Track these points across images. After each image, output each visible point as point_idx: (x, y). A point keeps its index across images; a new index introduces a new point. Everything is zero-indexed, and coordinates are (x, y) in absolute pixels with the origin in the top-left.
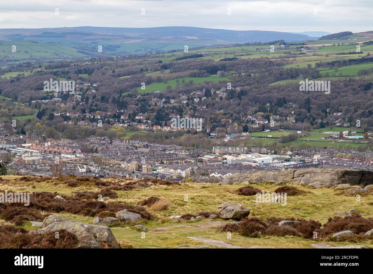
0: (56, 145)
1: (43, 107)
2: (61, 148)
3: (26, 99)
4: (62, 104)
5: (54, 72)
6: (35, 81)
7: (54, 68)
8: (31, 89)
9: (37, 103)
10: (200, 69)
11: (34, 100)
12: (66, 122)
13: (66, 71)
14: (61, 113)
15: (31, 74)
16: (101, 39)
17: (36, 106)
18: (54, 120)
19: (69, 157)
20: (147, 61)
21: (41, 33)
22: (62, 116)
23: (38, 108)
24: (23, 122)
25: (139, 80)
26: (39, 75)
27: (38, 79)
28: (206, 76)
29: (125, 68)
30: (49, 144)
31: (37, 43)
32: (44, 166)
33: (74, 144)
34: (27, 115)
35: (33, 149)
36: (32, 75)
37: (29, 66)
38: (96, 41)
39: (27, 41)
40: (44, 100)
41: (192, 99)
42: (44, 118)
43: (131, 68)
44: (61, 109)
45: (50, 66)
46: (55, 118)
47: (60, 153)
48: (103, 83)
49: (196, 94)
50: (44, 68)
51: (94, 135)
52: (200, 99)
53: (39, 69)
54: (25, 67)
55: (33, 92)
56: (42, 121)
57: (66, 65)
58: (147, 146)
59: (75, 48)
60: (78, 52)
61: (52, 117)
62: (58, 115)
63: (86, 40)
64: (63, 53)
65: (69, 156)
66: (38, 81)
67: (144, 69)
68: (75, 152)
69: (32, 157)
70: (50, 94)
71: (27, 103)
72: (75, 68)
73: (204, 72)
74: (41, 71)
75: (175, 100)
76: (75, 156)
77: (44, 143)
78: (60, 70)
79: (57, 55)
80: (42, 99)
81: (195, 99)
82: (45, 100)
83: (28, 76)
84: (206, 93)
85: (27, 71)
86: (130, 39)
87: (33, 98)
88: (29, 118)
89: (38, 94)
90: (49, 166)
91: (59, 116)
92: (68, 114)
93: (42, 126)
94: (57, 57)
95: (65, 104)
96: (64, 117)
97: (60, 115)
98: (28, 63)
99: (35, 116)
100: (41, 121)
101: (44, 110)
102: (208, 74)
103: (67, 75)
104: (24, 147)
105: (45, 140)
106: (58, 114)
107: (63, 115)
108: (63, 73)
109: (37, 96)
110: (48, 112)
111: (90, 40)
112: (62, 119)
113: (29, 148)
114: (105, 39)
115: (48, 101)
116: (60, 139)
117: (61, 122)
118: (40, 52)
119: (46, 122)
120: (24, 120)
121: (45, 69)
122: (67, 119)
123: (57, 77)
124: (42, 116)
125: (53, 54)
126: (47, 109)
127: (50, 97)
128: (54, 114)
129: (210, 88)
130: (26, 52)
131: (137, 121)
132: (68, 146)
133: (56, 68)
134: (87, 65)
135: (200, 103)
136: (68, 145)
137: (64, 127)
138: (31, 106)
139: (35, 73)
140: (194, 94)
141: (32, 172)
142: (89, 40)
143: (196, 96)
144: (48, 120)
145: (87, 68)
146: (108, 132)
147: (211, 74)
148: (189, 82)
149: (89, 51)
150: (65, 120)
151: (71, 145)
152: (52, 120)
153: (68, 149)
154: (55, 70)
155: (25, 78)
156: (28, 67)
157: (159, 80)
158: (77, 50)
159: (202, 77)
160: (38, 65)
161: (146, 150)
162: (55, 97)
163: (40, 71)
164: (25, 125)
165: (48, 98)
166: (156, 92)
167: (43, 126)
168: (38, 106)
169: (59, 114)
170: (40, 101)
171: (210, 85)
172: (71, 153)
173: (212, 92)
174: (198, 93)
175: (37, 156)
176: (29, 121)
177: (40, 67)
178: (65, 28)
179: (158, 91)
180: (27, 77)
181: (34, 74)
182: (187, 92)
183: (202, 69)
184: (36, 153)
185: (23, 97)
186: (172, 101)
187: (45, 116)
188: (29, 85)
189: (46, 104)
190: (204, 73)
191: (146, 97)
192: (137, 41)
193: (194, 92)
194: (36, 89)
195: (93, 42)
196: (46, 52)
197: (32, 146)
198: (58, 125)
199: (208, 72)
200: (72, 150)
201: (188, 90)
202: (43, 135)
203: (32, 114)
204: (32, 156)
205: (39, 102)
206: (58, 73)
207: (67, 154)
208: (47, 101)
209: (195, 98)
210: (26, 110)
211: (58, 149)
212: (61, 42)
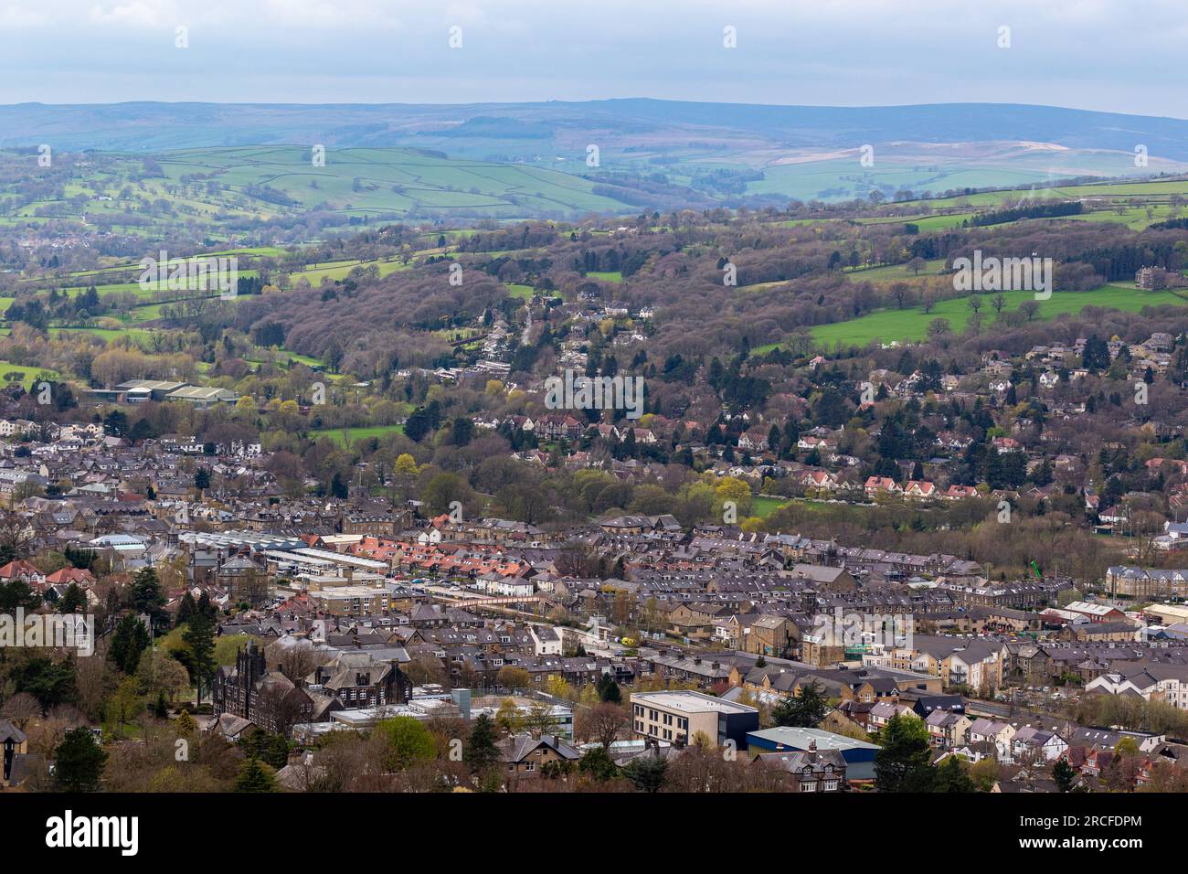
0: (461, 543)
1: (434, 392)
2: (476, 557)
3: (374, 362)
4: (511, 386)
5: (492, 262)
6: (416, 296)
7: (492, 249)
8: (398, 326)
9: (412, 378)
10: (1069, 260)
11: (403, 367)
12: (516, 456)
13: (539, 259)
14: (500, 418)
15: (402, 269)
16: (691, 145)
17: (409, 391)
18: (473, 446)
19: (506, 593)
20: (860, 224)
21: (462, 122)
22: (503, 430)
23: (415, 397)
24: (352, 452)
25: (822, 298)
26: (430, 274)
27: (428, 288)
28: (1091, 289)
29: (771, 252)
30: (435, 537)
31: (443, 156)
32: (392, 626)
33: (533, 539)
34: (369, 425)
35: (365, 556)
36: (405, 273)
37: (398, 237)
38: (670, 155)
39: (406, 149)
40: (443, 370)
41: (1032, 376)
42: (435, 437)
43: (794, 251)
44: (504, 402)
45: (477, 239)
46: (476, 438)
47: (472, 576)
48: (677, 306)
49: (1046, 356)
50: (453, 247)
51: (622, 507)
52: (1064, 375)
53: (437, 250)
54: (387, 241)
55: (404, 335)
56: (423, 448)
57: (540, 236)
58: (830, 558)
59: (585, 177)
60: (597, 192)
61: (463, 432)
62: (488, 425)
63: (632, 150)
64: (539, 195)
65: (506, 589)
66: (427, 294)
67: (842, 255)
68: (532, 572)
69: (350, 589)
70: (467, 347)
71: (374, 381)
72: (574, 249)
73: (1082, 271)
74: (441, 259)
75: (962, 377)
76: (531, 588)
77: (414, 534)
78: (515, 254)
79: (514, 202)
80: (435, 367)
81: (1043, 377)
82: (447, 369)
83: (390, 275)
84: (1087, 353)
85: (388, 257)
86: (801, 146)
87: (400, 360)
88: (375, 435)
89: (423, 346)
90: (409, 626)
91: (491, 430)
92: (528, 425)
93: (418, 466)
94: (515, 210)
95: (523, 384)
96: (510, 436)
97: (499, 426)
98: (399, 229)
99: (398, 430)
100: (421, 448)
101: (435, 405)
102: (1100, 278)
103: (539, 274)
104: (331, 548)
105: (419, 521)
106: (490, 421)
107: (508, 426)
108: (524, 265)
109: (417, 350)
110: (451, 416)
111: (647, 150)
112: (502, 442)
113: (349, 550)
114: (706, 146)
115: (458, 373)
116: (480, 521)
117: (497, 451)
118: (450, 189)
119: (439, 453)
120: (352, 440)
121: (458, 251)
122: (522, 441)
123: (501, 279)
124: (425, 431)
125: (500, 198)
126: (450, 403)
127: (466, 358)
128: (472, 423)
129: (1107, 334)
130: (399, 191)
131: (802, 458)
132: (508, 548)
133: (501, 246)
134: (623, 236)
135: (1061, 393)
136: (510, 543)
137: (506, 474)
138: (390, 390)
139: (418, 264)
140: (1039, 357)
141: (324, 647)
142: (643, 148)
143: (1046, 363)
144: (449, 444)
145: (618, 249)
146: (680, 496)
147: (1108, 281)
148: (1022, 307)
149: (639, 191)
150: (515, 448)
151: (522, 545)
152: (467, 444)
153: (504, 561)
154: (496, 255)
155: (377, 283)
156: (398, 244)
157: (902, 299)
158: (592, 184)
159: (1077, 289)
160: (433, 238)
161: (828, 574)
162: (484, 357)
163: (436, 256)
164: (355, 461)
165: (461, 360)
166: (884, 347)
167: (423, 466)
168: (416, 391)
169: (495, 421)
170: (425, 372)
171: (1106, 322)
172: (514, 576)
173: (1114, 353)
174: (1057, 352)
175: (372, 583)
176: (374, 445)
177: (442, 242)
178: (555, 103)
179: (894, 343)
180: (386, 281)
181: (416, 267)
182: (1011, 348)
183: (1077, 259)
184: (370, 571)
185: (365, 355)
186: (950, 382)
187: (437, 429)
188: (391, 312)
189: (447, 383)
190: (1084, 273)
191: (848, 363)
192: (829, 156)
193: (1041, 349)
194: (418, 325)
195: (660, 156)
196: (475, 191)
197: (362, 542)
198: (485, 465)
199: (1100, 270)
200: (522, 564)
201: (1015, 340)
202: (416, 503)
203: (390, 423)
204: (350, 584)
205: (420, 375)
206: (506, 266)
207: (499, 579)
208: (453, 371)
209: (1044, 371)
210: (369, 404)
211: (466, 557)
212: (535, 155)
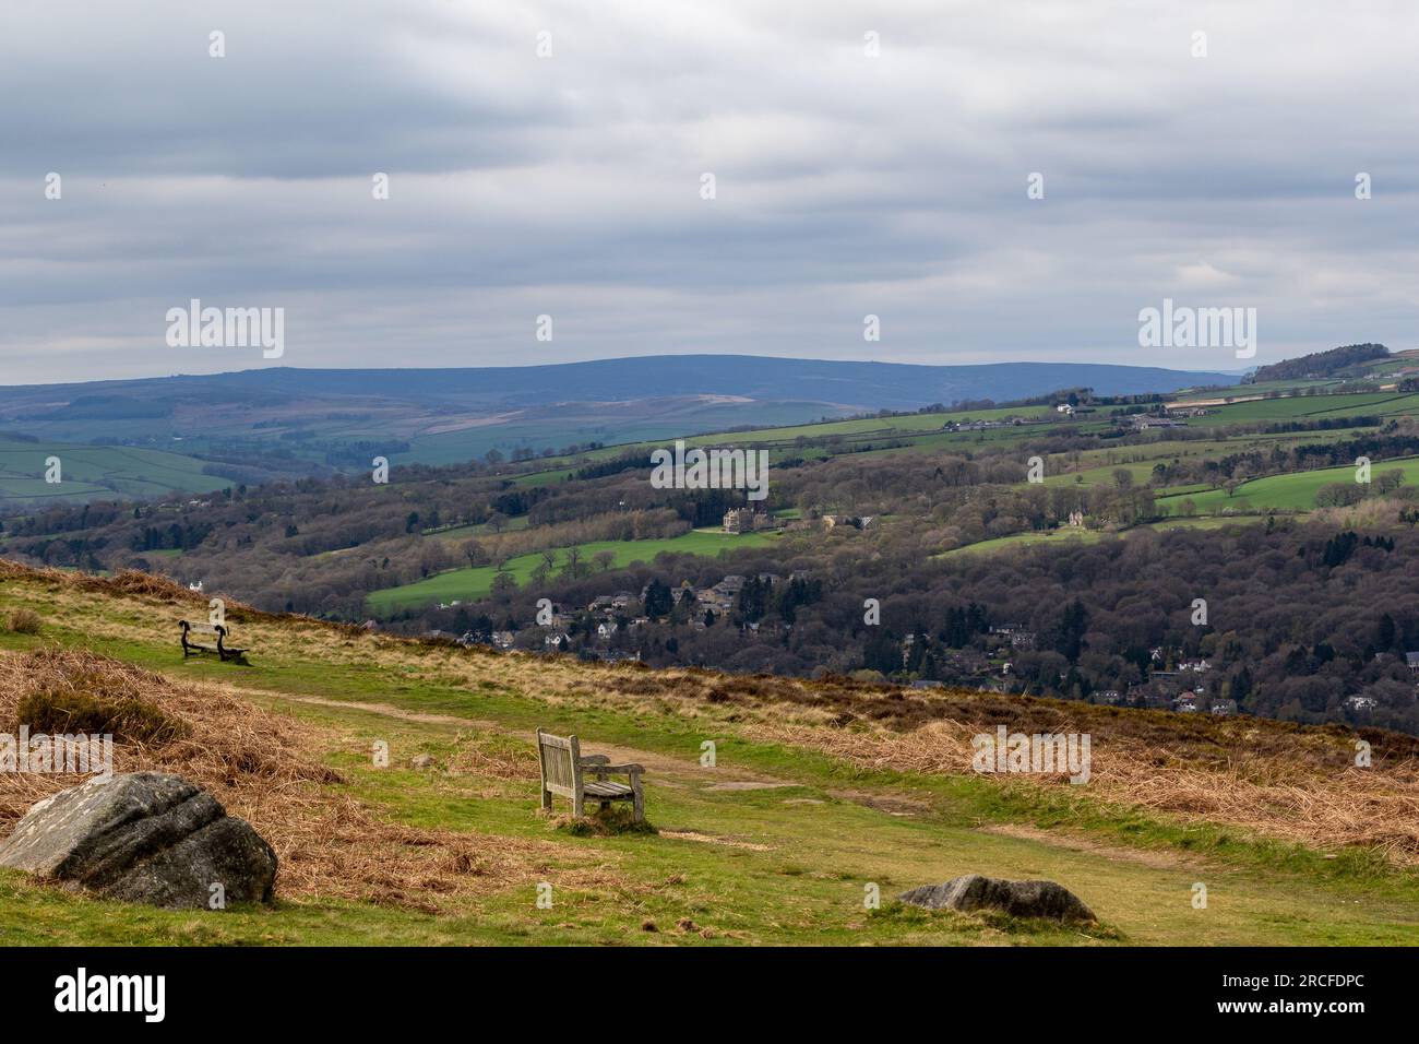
10: (653, 506)
13: (95, 539)
16: (330, 417)
20: (453, 484)
25: (386, 561)
28: (676, 536)
29: (345, 517)
38: (306, 429)
41: (591, 627)
43: (369, 515)
45: (31, 522)
48: (227, 577)
49: (610, 606)
52: (623, 622)
57: (101, 515)
59: (196, 456)
60: (208, 472)
63: (263, 425)
64: (141, 479)
67: (423, 517)
72: (136, 526)
73: (666, 518)
75: (518, 633)
78: (70, 535)
79: (112, 487)
81: (602, 627)
84: (649, 600)
86: (455, 413)
102: (684, 524)
103: (90, 553)
108: (77, 545)
111: (280, 425)
114: (347, 417)
118: (38, 477)
125: (97, 483)
129: (678, 579)
133: (58, 528)
134: (192, 510)
135: (618, 643)
140: (602, 607)
142: (275, 423)
143: (608, 613)
145: (182, 524)
147: (696, 526)
148: (598, 558)
149: (256, 469)
154: (52, 538)
157: (477, 558)
158: (202, 464)
159: (660, 537)
166: (443, 606)
171: (678, 568)
173: (677, 596)
174: (621, 600)
179: (454, 603)
182: (576, 600)
183: (660, 506)
186: (505, 641)
190: (667, 520)
192: (487, 422)
193: (604, 599)
195: (293, 430)
199: (683, 516)
201: (579, 591)
206: (53, 545)
209: (604, 621)
212: (148, 436)
